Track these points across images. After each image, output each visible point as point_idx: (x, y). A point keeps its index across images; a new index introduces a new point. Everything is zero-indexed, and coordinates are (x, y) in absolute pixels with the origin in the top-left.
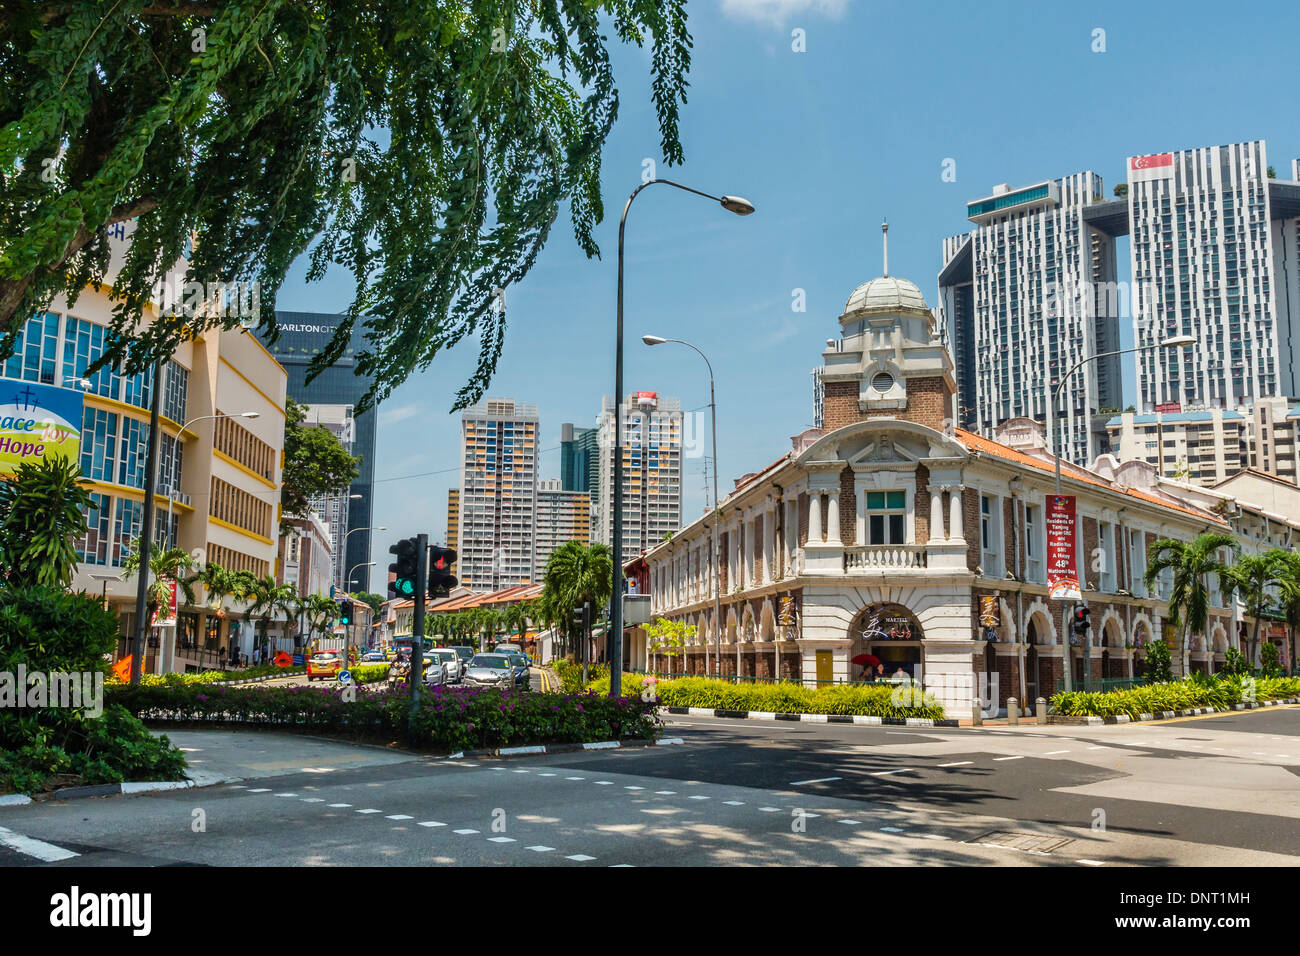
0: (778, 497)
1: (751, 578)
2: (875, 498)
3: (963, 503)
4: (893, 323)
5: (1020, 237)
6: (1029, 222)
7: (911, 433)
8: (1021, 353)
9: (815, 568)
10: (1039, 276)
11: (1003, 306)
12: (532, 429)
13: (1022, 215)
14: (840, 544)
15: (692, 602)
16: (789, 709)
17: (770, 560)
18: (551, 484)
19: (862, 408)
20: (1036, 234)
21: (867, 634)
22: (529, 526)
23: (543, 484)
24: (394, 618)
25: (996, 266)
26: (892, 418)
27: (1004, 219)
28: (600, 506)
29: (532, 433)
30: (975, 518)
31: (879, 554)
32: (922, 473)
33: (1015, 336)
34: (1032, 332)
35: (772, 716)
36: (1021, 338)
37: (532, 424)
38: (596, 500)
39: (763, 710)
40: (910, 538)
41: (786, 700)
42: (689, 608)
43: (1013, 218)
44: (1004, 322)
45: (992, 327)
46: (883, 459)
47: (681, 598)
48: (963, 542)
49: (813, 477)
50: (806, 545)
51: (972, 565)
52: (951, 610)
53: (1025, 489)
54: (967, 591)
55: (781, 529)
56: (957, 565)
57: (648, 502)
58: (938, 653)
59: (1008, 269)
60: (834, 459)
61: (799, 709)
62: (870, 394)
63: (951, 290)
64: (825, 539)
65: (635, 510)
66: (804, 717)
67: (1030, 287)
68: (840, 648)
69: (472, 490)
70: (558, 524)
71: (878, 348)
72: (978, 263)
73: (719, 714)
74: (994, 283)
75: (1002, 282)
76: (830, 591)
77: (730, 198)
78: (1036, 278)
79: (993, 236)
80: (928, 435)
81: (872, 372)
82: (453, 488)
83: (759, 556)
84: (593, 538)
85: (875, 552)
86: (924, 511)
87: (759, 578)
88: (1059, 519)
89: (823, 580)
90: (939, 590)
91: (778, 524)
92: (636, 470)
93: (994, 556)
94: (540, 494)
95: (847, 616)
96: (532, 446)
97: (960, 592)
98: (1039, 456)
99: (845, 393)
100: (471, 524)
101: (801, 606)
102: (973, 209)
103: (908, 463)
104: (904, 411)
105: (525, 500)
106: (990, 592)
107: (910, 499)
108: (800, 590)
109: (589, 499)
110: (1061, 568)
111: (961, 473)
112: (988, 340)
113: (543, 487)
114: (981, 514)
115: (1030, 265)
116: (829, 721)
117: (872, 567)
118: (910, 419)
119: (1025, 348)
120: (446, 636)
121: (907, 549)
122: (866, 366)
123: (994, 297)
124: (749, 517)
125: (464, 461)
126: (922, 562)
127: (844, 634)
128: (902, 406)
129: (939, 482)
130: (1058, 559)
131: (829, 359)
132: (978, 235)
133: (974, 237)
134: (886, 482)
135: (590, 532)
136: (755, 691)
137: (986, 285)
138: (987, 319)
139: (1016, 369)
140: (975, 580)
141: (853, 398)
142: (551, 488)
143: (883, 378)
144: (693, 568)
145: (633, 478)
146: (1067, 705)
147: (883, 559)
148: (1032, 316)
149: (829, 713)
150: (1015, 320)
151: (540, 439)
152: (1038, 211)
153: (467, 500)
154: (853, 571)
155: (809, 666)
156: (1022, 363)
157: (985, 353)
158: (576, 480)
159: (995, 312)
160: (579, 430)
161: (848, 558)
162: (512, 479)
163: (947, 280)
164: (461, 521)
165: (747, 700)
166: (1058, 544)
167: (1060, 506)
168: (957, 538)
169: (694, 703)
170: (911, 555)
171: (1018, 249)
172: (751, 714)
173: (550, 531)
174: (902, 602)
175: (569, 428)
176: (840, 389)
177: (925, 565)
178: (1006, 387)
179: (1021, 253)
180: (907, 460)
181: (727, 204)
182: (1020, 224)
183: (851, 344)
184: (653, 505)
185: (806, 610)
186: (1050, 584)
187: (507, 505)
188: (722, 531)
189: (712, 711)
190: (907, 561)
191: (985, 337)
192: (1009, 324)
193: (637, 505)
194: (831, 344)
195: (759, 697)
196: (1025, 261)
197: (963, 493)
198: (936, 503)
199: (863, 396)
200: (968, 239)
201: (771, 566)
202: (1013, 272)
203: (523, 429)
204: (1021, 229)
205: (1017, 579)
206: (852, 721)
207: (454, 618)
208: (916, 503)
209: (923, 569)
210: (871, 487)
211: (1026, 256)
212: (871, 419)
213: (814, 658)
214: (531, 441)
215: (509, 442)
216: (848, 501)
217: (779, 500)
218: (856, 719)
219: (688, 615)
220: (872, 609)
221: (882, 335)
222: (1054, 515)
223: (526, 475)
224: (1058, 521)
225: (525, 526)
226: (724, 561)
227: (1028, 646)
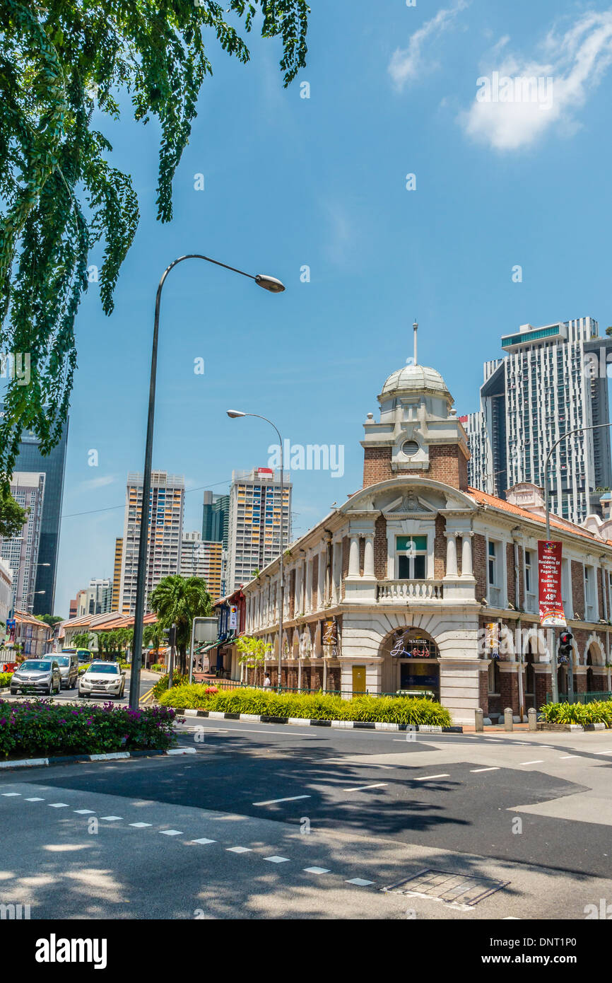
0: (328, 540)
1: (310, 606)
2: (402, 541)
3: (473, 546)
4: (419, 400)
5: (539, 362)
6: (545, 352)
7: (432, 489)
8: (540, 446)
9: (352, 598)
10: (553, 391)
11: (527, 412)
12: (179, 493)
13: (540, 347)
14: (373, 579)
15: (271, 625)
16: (322, 718)
17: (322, 592)
18: (193, 535)
19: (393, 468)
20: (550, 361)
21: (393, 653)
22: (175, 566)
23: (187, 535)
24: (63, 635)
25: (522, 383)
26: (417, 476)
27: (527, 349)
28: (229, 552)
29: (179, 496)
30: (483, 559)
31: (405, 587)
32: (441, 521)
33: (535, 434)
34: (547, 431)
35: (308, 721)
36: (539, 435)
37: (179, 490)
38: (226, 548)
39: (300, 717)
40: (430, 574)
41: (319, 709)
42: (268, 629)
43: (534, 349)
44: (527, 423)
45: (519, 426)
46: (410, 510)
47: (264, 622)
48: (472, 578)
49: (353, 524)
50: (347, 579)
51: (480, 596)
52: (462, 634)
53: (525, 537)
54: (476, 619)
55: (330, 566)
56: (466, 597)
57: (265, 550)
58: (451, 669)
59: (530, 385)
60: (371, 509)
61: (331, 716)
62: (400, 457)
63: (489, 400)
64: (361, 574)
65: (255, 556)
66: (334, 723)
67: (546, 398)
68: (372, 664)
69: (132, 539)
70: (198, 566)
71: (407, 421)
72: (509, 380)
73: (264, 719)
74: (520, 395)
75: (526, 394)
76: (366, 617)
77: (263, 276)
78: (550, 392)
79: (519, 361)
80: (445, 490)
81: (401, 440)
82: (119, 537)
83: (315, 590)
84: (224, 576)
85: (402, 585)
86: (441, 553)
87: (315, 605)
88: (548, 560)
89: (359, 607)
90: (452, 617)
91: (328, 562)
92: (256, 526)
93: (499, 590)
94: (183, 543)
95: (378, 638)
96: (179, 506)
97: (469, 619)
98: (539, 513)
99: (380, 457)
100: (131, 564)
101: (341, 629)
102: (505, 341)
103: (430, 513)
104: (427, 471)
105: (172, 547)
106: (494, 620)
107: (431, 543)
108: (341, 616)
109: (221, 547)
110: (550, 601)
111: (472, 522)
112: (515, 436)
113: (187, 537)
114: (488, 556)
115: (546, 383)
116: (355, 726)
117: (399, 597)
118: (431, 478)
119: (542, 442)
120: (100, 650)
121: (428, 584)
122: (397, 435)
123: (520, 405)
124: (309, 557)
125: (127, 516)
126: (439, 594)
127: (375, 652)
128: (425, 467)
129: (453, 530)
130: (547, 593)
131: (369, 428)
132: (509, 360)
133: (506, 361)
134: (411, 528)
135: (222, 572)
136: (297, 701)
137: (514, 396)
138: (515, 421)
139: (535, 458)
140: (481, 610)
141: (387, 460)
142: (193, 538)
143: (411, 445)
144: (272, 599)
145: (254, 532)
146: (553, 714)
147: (408, 591)
148: (547, 419)
149: (355, 720)
150: (535, 422)
151: (185, 501)
152: (552, 344)
153: (129, 546)
154: (383, 600)
155: (347, 679)
156: (540, 453)
157: (514, 445)
158: (213, 533)
159: (521, 416)
160: (217, 496)
161: (380, 590)
162: (163, 531)
163: (487, 392)
164: (124, 562)
165: (287, 709)
166: (548, 581)
167: (549, 551)
168: (467, 574)
169: (246, 710)
170: (431, 588)
171: (538, 371)
172: (291, 720)
173: (192, 570)
174: (422, 627)
175: (209, 494)
176: (378, 453)
177: (442, 597)
178: (528, 470)
179: (540, 374)
180: (430, 511)
181: (260, 281)
182: (539, 353)
183: (386, 417)
184: (268, 552)
185: (345, 632)
186: (541, 613)
187: (159, 550)
188: (292, 568)
189: (258, 717)
190: (427, 593)
191: (513, 434)
192: (531, 424)
193: (256, 552)
194: (370, 417)
195: (298, 706)
196: (543, 379)
197: (472, 538)
198: (451, 545)
199: (394, 459)
200: (502, 363)
201: (323, 596)
202: (534, 388)
203: (173, 494)
204: (539, 357)
205: (516, 609)
206: (374, 727)
207: (106, 636)
208: (435, 546)
209: (440, 600)
210: (400, 533)
211: (543, 376)
212: (400, 477)
213: (351, 672)
214: (178, 503)
215: (162, 503)
216: (381, 544)
217: (330, 543)
218: (377, 725)
219: (268, 635)
220: (400, 632)
221: (410, 411)
222: (544, 557)
223: (174, 528)
224: (548, 562)
225: (172, 566)
226: (292, 593)
227: (526, 664)
